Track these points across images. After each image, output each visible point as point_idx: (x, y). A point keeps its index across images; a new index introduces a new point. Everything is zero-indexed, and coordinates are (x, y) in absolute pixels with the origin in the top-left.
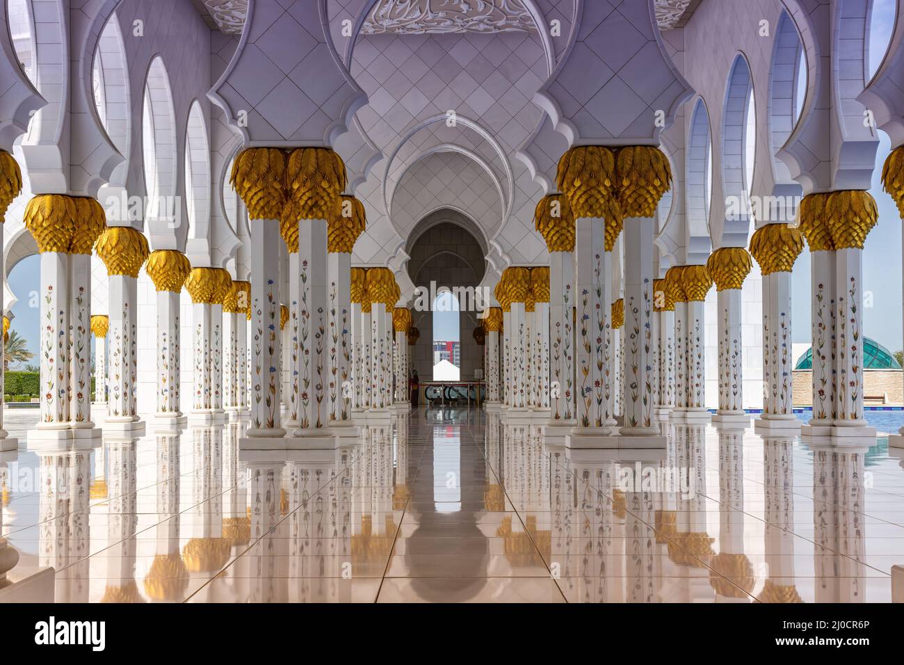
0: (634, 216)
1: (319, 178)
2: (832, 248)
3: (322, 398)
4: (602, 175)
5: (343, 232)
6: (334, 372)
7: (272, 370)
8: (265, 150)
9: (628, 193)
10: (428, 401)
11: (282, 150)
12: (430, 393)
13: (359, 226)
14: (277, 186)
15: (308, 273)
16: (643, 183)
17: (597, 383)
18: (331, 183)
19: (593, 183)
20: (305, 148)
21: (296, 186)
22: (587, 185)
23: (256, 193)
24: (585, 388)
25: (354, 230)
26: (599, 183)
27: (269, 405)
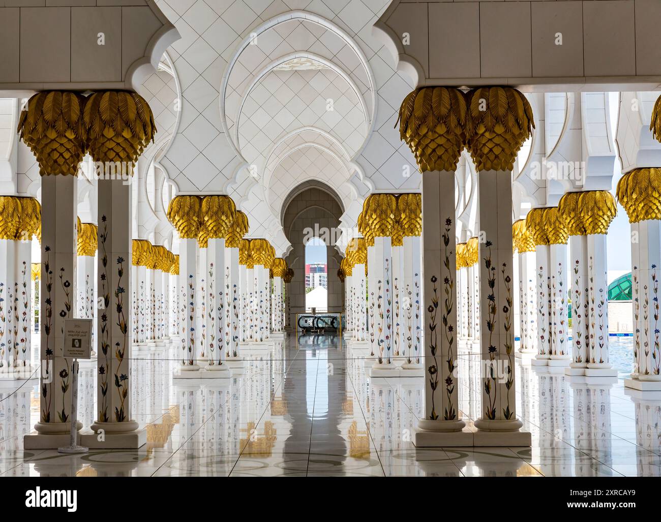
0: (408, 236)
1: (220, 213)
2: (548, 244)
3: (222, 347)
4: (389, 211)
5: (234, 235)
6: (228, 326)
7: (192, 330)
8: (188, 198)
9: (405, 222)
10: (301, 330)
11: (198, 197)
12: (302, 323)
13: (244, 230)
14: (196, 219)
15: (214, 271)
16: (413, 216)
17: (387, 337)
18: (227, 217)
19: (384, 216)
20: (212, 196)
21: (206, 219)
22: (380, 218)
23: (182, 223)
24: (380, 340)
25: (241, 233)
26: (387, 216)
27: (190, 351)
